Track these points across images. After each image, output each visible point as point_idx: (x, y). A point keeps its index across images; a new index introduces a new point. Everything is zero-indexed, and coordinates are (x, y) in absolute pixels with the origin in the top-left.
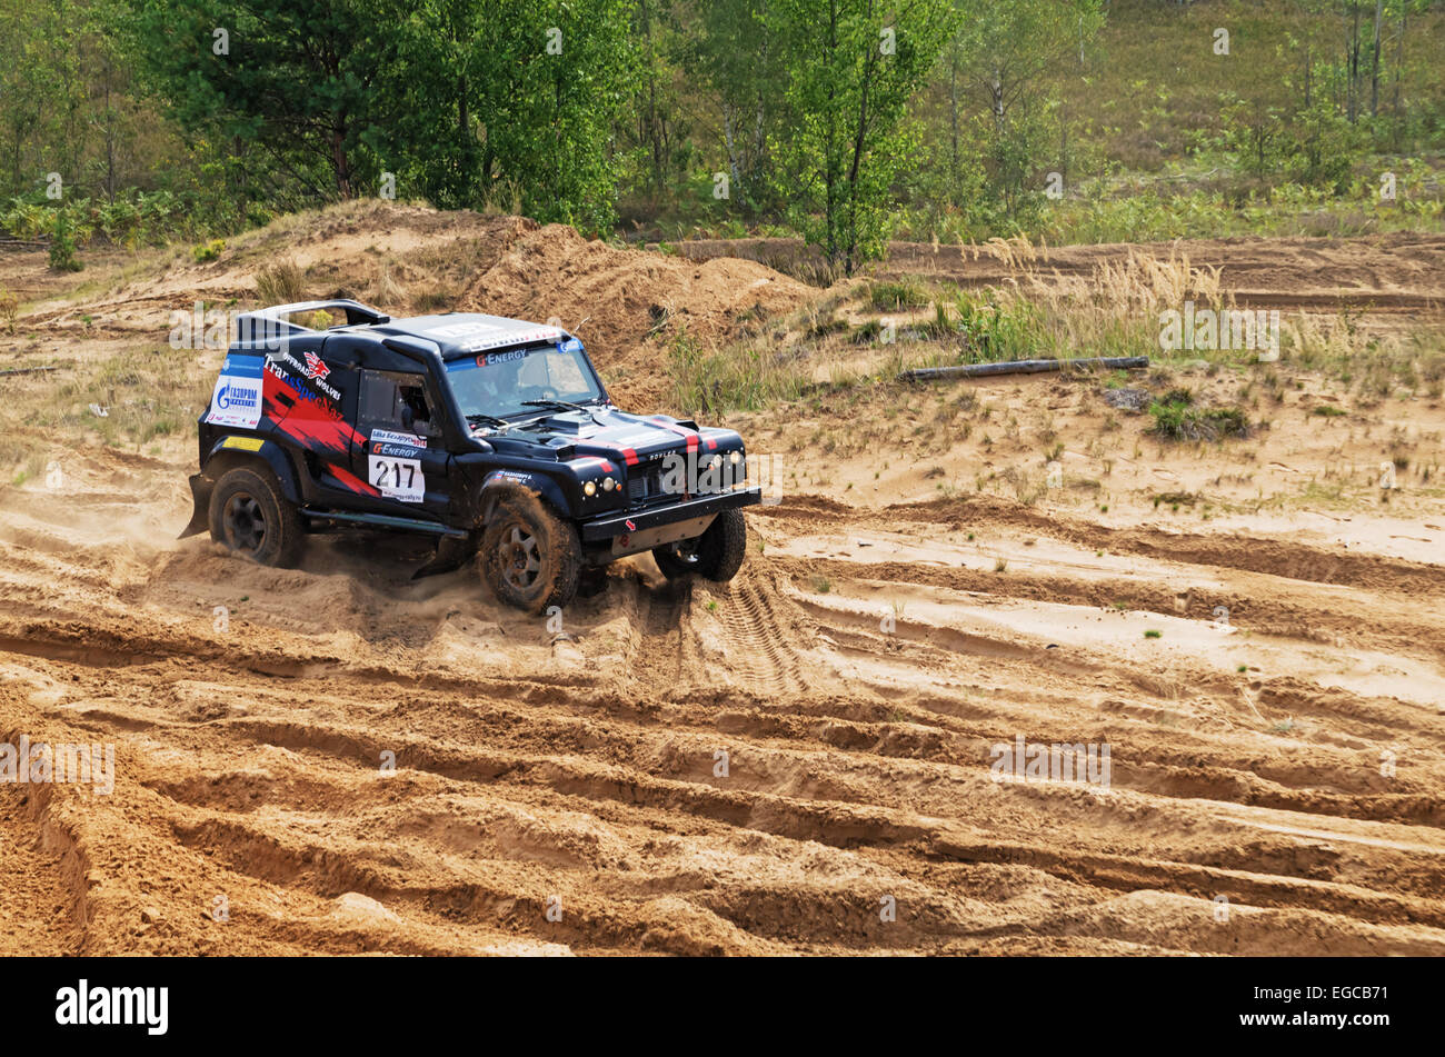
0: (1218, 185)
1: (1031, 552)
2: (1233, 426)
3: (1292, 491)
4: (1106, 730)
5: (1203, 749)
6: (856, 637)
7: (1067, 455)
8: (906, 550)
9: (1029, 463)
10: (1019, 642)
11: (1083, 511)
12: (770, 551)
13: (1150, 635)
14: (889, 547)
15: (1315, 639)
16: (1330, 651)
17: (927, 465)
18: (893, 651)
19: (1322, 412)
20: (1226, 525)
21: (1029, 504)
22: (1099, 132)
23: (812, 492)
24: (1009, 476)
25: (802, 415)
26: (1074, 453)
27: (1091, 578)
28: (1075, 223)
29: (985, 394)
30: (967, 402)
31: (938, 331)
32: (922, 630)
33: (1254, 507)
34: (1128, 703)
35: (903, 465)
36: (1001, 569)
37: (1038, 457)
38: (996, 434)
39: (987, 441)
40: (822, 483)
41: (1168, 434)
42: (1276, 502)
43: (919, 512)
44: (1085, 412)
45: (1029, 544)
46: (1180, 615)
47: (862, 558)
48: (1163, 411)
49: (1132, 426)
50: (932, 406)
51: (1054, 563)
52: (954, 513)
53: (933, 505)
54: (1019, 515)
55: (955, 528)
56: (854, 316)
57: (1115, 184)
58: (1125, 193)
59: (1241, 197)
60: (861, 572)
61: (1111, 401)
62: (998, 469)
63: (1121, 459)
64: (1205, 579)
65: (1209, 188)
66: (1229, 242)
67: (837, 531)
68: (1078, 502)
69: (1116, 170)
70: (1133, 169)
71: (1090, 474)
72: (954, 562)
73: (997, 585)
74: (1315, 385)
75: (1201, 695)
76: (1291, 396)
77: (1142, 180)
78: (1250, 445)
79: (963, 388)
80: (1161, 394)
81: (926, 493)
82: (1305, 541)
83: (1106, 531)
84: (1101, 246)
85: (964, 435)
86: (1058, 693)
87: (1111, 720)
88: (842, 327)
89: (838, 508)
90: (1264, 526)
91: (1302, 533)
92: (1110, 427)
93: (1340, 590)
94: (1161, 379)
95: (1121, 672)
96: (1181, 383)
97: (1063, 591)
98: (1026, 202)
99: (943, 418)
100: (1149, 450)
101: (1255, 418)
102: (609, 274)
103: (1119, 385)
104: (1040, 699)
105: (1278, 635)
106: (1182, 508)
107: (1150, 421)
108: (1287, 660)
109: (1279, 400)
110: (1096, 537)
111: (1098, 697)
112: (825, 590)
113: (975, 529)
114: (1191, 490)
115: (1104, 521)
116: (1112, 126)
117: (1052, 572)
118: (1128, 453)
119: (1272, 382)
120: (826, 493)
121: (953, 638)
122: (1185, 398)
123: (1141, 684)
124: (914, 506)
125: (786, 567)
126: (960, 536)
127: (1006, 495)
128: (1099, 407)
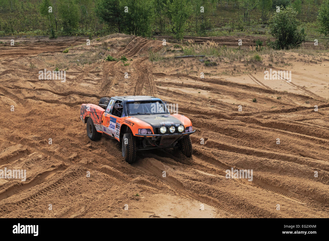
0: (228, 30)
1: (187, 81)
2: (215, 64)
3: (221, 73)
4: (189, 107)
5: (201, 110)
6: (162, 92)
7: (194, 68)
8: (172, 80)
9: (189, 69)
10: (182, 93)
11: (194, 75)
12: (155, 80)
13: (199, 93)
14: (170, 80)
15: (219, 94)
16: (221, 95)
17: (176, 69)
18: (166, 95)
19: (226, 63)
20: (212, 77)
21: (188, 74)
22: (215, 23)
23: (161, 72)
24: (186, 70)
25: (162, 62)
26: (195, 68)
27: (194, 84)
28: (210, 34)
29: (185, 60)
30: (182, 61)
31: (182, 51)
32: (171, 91)
33: (216, 75)
34: (193, 102)
35: (173, 69)
36: (183, 83)
37: (190, 68)
38: (185, 65)
39: (184, 66)
40: (163, 71)
41: (207, 65)
42: (219, 74)
43: (174, 75)
44: (197, 62)
45: (187, 80)
46: (204, 90)
47: (166, 81)
48: (206, 62)
49: (202, 64)
50: (178, 61)
51: (190, 82)
52: (178, 76)
53: (176, 74)
54: (186, 76)
55: (178, 77)
56: (172, 49)
57: (216, 29)
58: (217, 30)
59: (230, 31)
60: (166, 83)
61: (200, 61)
62: (185, 70)
63: (200, 68)
64: (208, 85)
65: (227, 30)
66: (228, 37)
67: (164, 78)
68: (194, 74)
69: (216, 27)
70: (218, 27)
71: (196, 70)
72: (177, 82)
73: (182, 85)
74: (226, 59)
75: (203, 101)
76: (222, 60)
77: (219, 29)
78: (217, 67)
79: (182, 59)
80: (206, 60)
81: (176, 73)
82: (221, 80)
83: (197, 78)
84: (212, 37)
85: (182, 65)
86: (185, 101)
87: (190, 105)
88: (171, 50)
89: (165, 74)
90: (217, 77)
91: (221, 78)
92: (200, 64)
93: (224, 86)
94: (207, 58)
95: (194, 98)
96: (209, 59)
97: (189, 86)
98: (204, 32)
99: (179, 63)
100: (204, 67)
101: (217, 63)
102: (145, 43)
103: (201, 59)
104: (183, 102)
105: (215, 93)
106: (207, 75)
107: (204, 64)
108: (215, 96)
109: (221, 61)
110: (195, 79)
111: (190, 102)
112: (160, 86)
113: (181, 77)
114: (208, 73)
115: (197, 77)
116: (216, 22)
117: (189, 83)
118: (201, 68)
119: (220, 59)
120: (163, 72)
121: (174, 93)
122: (209, 61)
123: (196, 99)
124: (174, 74)
125: (156, 83)
126: (179, 78)
127: (186, 73)
128: (198, 61)
